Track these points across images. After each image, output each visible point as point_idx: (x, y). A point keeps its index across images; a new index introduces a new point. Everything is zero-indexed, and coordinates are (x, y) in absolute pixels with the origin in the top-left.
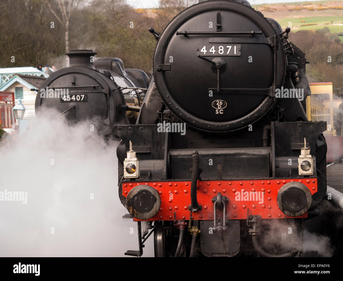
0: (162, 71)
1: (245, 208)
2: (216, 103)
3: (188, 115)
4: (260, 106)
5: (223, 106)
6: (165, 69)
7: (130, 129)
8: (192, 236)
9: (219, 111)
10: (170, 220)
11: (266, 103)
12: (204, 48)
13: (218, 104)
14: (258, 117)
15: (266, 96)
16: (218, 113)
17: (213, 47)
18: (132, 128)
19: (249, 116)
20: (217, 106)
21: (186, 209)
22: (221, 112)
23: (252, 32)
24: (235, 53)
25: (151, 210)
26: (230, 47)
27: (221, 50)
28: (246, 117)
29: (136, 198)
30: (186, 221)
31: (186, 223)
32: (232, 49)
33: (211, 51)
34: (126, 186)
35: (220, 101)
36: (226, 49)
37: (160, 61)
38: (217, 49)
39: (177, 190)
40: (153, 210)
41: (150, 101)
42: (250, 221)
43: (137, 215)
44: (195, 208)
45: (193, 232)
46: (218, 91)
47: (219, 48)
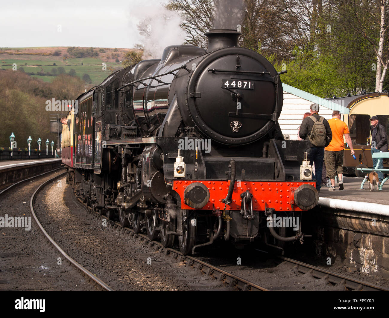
0: (194, 98)
1: (263, 202)
2: (234, 123)
3: (212, 132)
4: (264, 127)
5: (238, 126)
6: (196, 97)
7: (167, 140)
8: (226, 222)
9: (235, 130)
10: (208, 209)
11: (268, 125)
12: (228, 82)
13: (235, 124)
14: (262, 135)
15: (269, 120)
16: (234, 131)
17: (234, 82)
18: (169, 139)
19: (256, 134)
20: (234, 126)
21: (221, 202)
22: (237, 130)
23: (263, 72)
24: (250, 87)
25: (202, 201)
26: (246, 83)
27: (240, 84)
28: (253, 135)
29: (192, 192)
30: (221, 211)
31: (222, 212)
32: (248, 84)
33: (232, 84)
34: (177, 183)
35: (236, 122)
36: (243, 84)
37: (193, 90)
38: (236, 83)
39: (214, 187)
40: (204, 202)
41: (172, 119)
42: (267, 212)
43: (192, 205)
44: (229, 201)
45: (226, 219)
46: (237, 114)
47: (238, 82)
